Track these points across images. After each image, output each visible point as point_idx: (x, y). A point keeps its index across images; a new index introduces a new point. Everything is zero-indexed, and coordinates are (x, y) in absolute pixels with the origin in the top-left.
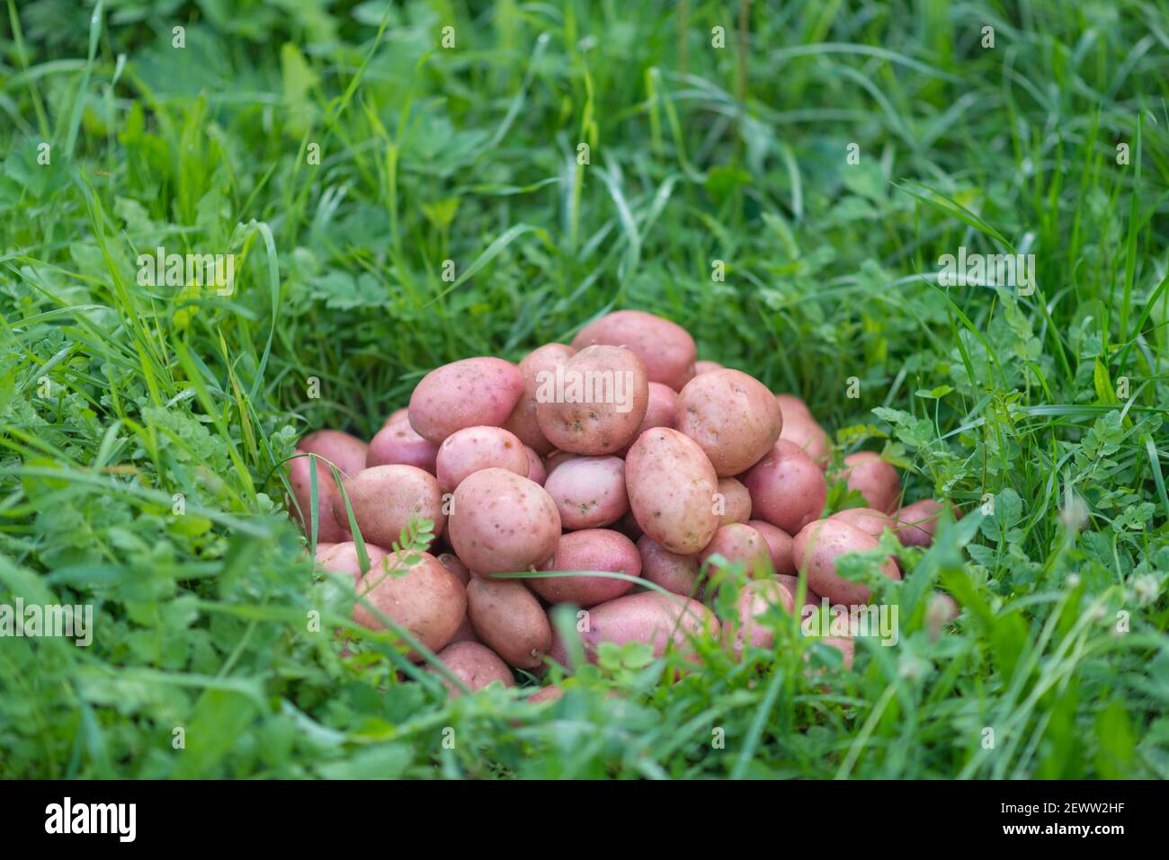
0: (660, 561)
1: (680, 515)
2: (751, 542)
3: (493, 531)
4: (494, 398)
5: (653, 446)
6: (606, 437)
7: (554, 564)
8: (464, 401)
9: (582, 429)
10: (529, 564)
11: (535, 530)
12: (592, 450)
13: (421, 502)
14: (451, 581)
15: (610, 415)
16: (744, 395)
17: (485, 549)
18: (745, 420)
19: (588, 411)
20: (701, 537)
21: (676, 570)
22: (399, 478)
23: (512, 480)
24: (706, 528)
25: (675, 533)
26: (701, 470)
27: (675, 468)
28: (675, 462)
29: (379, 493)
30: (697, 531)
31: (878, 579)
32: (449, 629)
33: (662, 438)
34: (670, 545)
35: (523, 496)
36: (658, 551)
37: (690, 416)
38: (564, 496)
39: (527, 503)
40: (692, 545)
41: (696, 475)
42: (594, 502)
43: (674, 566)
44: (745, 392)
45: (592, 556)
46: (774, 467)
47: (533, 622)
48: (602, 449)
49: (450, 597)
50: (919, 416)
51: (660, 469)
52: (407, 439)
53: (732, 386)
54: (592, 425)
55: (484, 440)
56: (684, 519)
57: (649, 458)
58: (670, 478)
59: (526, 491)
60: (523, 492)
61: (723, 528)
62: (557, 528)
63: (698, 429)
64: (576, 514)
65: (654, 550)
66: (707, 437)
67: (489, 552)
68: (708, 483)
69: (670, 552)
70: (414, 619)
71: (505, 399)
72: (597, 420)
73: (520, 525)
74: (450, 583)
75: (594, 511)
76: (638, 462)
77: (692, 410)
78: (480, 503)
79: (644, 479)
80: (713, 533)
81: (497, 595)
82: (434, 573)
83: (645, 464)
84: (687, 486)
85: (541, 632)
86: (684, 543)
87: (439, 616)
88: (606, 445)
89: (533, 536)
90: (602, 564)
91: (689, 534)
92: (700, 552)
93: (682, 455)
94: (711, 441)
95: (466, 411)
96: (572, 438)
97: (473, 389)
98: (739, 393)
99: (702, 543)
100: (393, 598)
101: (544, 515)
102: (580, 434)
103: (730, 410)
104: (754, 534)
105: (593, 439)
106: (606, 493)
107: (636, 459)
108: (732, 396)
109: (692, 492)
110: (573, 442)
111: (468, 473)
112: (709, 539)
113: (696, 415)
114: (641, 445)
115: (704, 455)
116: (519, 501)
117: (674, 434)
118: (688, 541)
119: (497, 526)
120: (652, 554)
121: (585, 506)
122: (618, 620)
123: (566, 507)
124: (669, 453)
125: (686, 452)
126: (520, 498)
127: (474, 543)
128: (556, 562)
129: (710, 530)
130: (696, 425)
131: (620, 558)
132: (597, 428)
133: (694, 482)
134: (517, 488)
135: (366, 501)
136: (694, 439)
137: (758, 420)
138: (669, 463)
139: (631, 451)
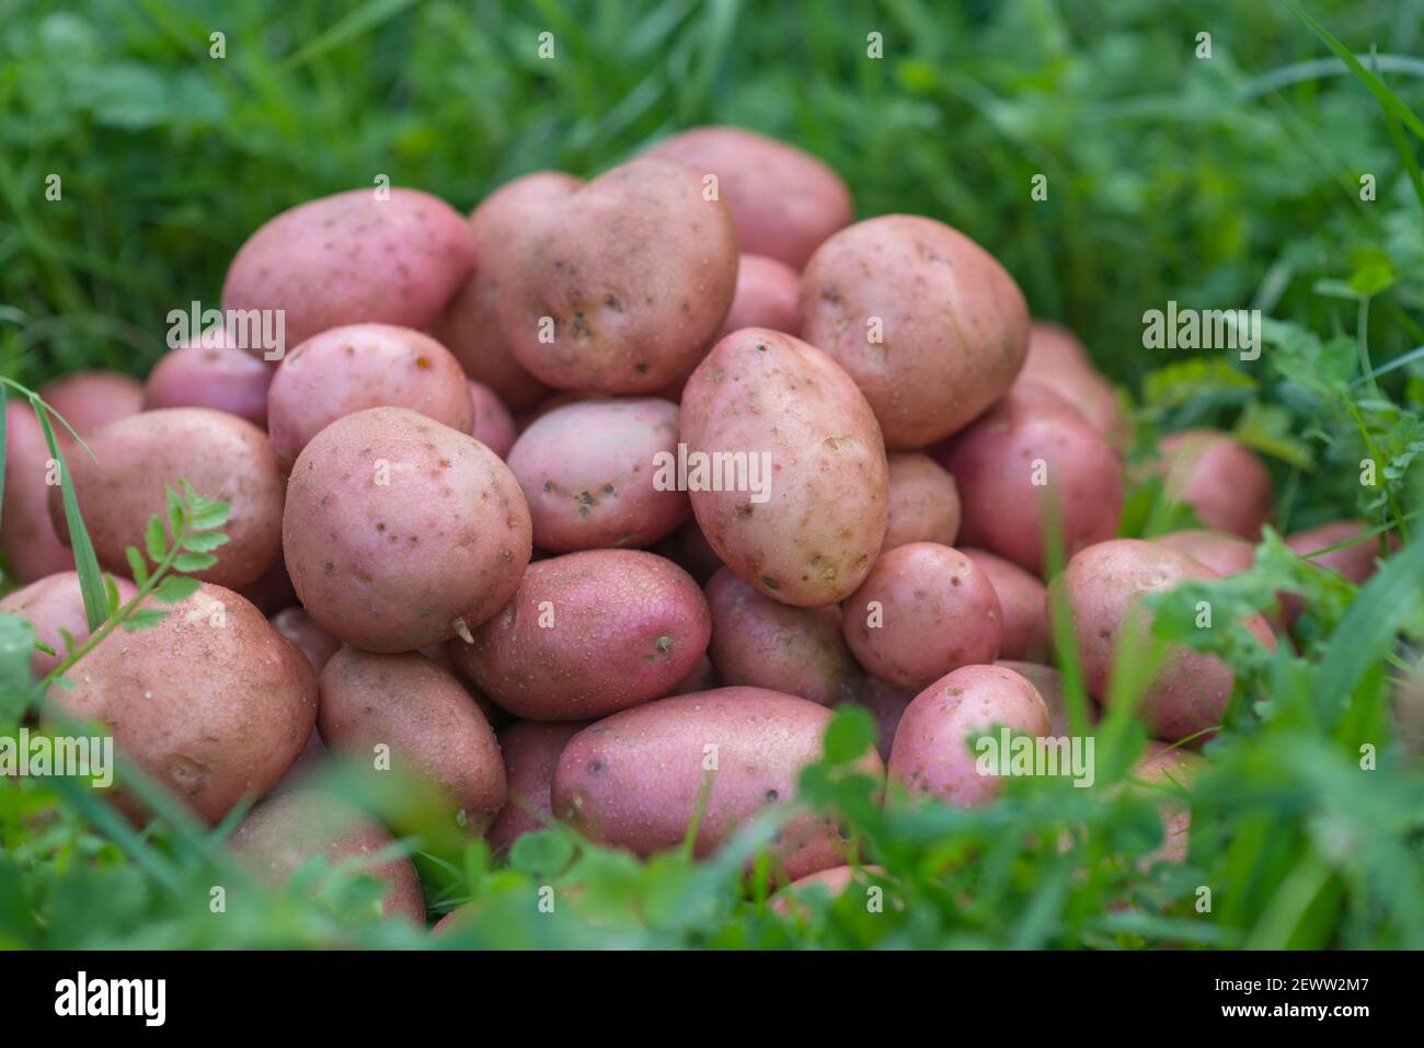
0: (752, 621)
1: (796, 512)
2: (955, 581)
3: (371, 537)
4: (403, 270)
5: (741, 365)
6: (640, 352)
7: (514, 620)
8: (336, 274)
9: (589, 333)
10: (455, 617)
11: (468, 539)
12: (611, 379)
13: (231, 485)
14: (279, 652)
15: (649, 301)
16: (947, 269)
17: (356, 581)
18: (947, 320)
19: (603, 291)
20: (843, 567)
21: (789, 642)
22: (188, 434)
23: (422, 430)
24: (855, 547)
25: (784, 557)
26: (848, 419)
27: (787, 411)
28: (789, 397)
29: (143, 466)
30: (833, 551)
31: (1249, 650)
32: (266, 759)
33: (762, 348)
34: (774, 582)
35: (444, 464)
36: (749, 600)
37: (829, 311)
38: (544, 474)
39: (452, 478)
40: (821, 584)
41: (835, 429)
42: (608, 489)
43: (782, 635)
44: (949, 262)
45: (598, 602)
46: (1010, 432)
47: (461, 747)
48: (633, 380)
49: (274, 687)
50: (1326, 336)
51: (754, 411)
52: (223, 367)
53: (920, 248)
54: (611, 323)
55: (372, 351)
56: (804, 523)
57: (732, 388)
58: (775, 431)
59: (455, 458)
60: (445, 456)
61: (893, 553)
62: (520, 539)
63: (845, 337)
64: (567, 514)
65: (740, 600)
66: (863, 355)
67: (362, 586)
68: (861, 449)
69: (776, 604)
70: (184, 732)
71: (430, 275)
72: (620, 310)
73: (433, 525)
74: (275, 658)
75: (609, 508)
76: (708, 399)
77: (833, 296)
78: (346, 477)
79: (720, 433)
80: (871, 560)
81: (382, 687)
82: (239, 634)
83: (721, 404)
84: (812, 450)
85: (480, 770)
86: (805, 578)
87: (243, 728)
88: (642, 368)
89: (461, 551)
90: (618, 620)
91: (817, 558)
92: (841, 604)
93: (805, 385)
94: (873, 365)
95: (341, 295)
96: (567, 354)
97: (358, 249)
98: (936, 264)
99: (846, 580)
100: (140, 684)
101: (491, 507)
102: (583, 343)
103: (915, 296)
104: (962, 565)
105: (611, 353)
106: (636, 469)
107: (704, 394)
108: (921, 269)
109: (825, 463)
110: (570, 363)
111: (331, 419)
112: (862, 573)
113: (840, 309)
114: (714, 364)
115: (856, 390)
116: (435, 474)
117: (790, 344)
118: (814, 573)
119: (381, 527)
120: (737, 609)
121: (588, 498)
122: (653, 745)
123: (549, 500)
124: (778, 378)
125: (813, 379)
126: (436, 467)
127: (330, 566)
128: (518, 617)
129: (864, 552)
130: (840, 328)
131: (661, 608)
132: (621, 328)
133: (830, 442)
134: (431, 447)
135: (114, 484)
136: (837, 359)
137: (975, 322)
138: (777, 400)
139: (693, 379)
